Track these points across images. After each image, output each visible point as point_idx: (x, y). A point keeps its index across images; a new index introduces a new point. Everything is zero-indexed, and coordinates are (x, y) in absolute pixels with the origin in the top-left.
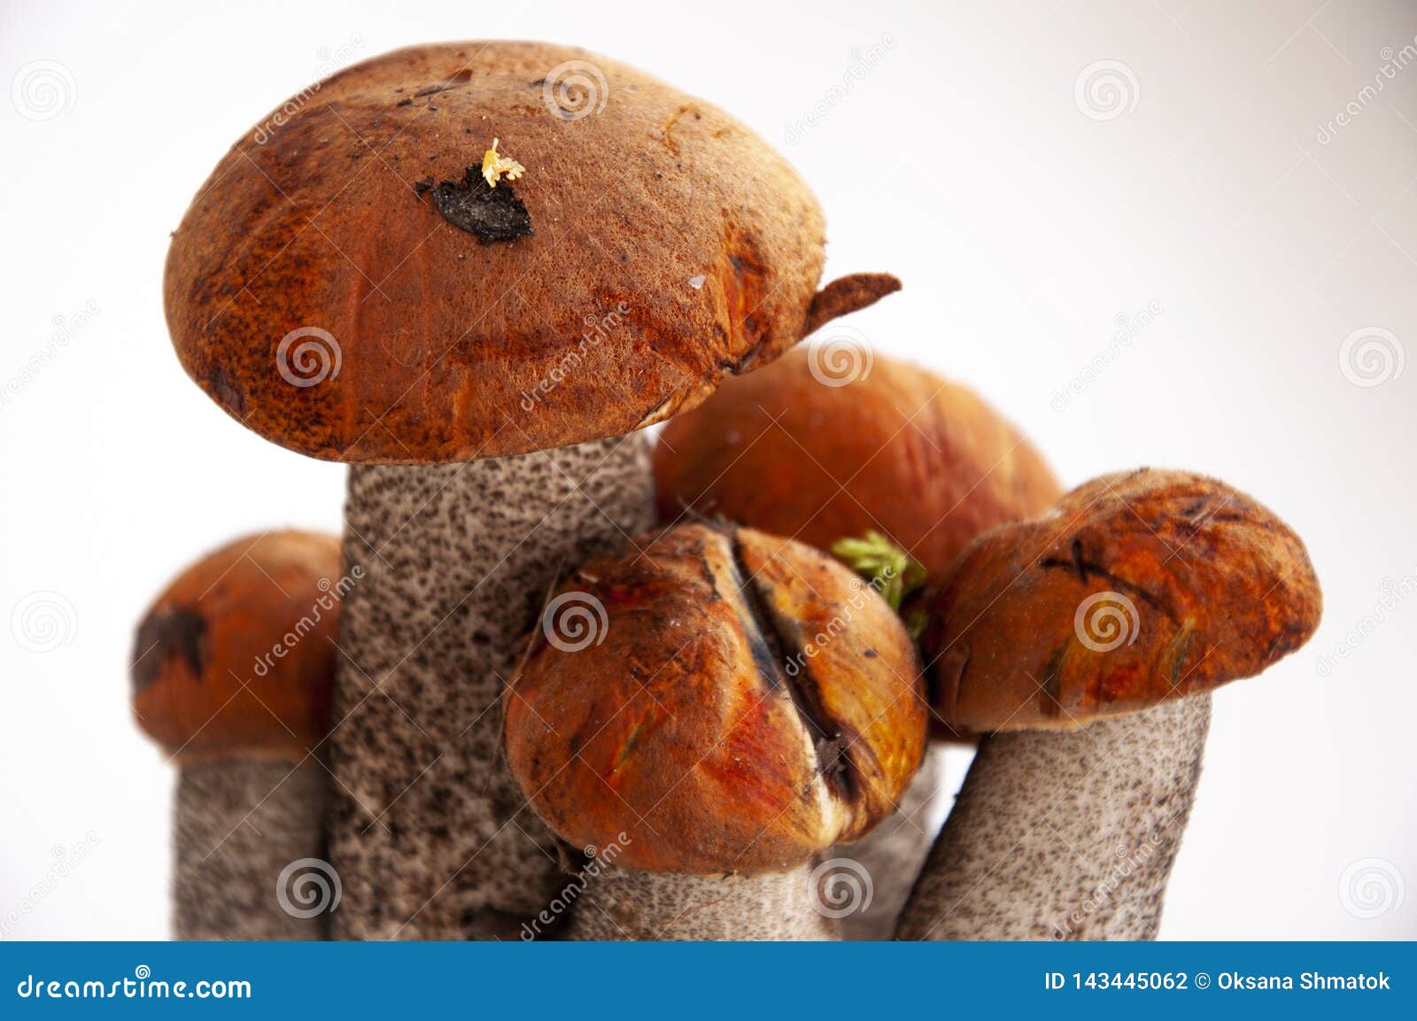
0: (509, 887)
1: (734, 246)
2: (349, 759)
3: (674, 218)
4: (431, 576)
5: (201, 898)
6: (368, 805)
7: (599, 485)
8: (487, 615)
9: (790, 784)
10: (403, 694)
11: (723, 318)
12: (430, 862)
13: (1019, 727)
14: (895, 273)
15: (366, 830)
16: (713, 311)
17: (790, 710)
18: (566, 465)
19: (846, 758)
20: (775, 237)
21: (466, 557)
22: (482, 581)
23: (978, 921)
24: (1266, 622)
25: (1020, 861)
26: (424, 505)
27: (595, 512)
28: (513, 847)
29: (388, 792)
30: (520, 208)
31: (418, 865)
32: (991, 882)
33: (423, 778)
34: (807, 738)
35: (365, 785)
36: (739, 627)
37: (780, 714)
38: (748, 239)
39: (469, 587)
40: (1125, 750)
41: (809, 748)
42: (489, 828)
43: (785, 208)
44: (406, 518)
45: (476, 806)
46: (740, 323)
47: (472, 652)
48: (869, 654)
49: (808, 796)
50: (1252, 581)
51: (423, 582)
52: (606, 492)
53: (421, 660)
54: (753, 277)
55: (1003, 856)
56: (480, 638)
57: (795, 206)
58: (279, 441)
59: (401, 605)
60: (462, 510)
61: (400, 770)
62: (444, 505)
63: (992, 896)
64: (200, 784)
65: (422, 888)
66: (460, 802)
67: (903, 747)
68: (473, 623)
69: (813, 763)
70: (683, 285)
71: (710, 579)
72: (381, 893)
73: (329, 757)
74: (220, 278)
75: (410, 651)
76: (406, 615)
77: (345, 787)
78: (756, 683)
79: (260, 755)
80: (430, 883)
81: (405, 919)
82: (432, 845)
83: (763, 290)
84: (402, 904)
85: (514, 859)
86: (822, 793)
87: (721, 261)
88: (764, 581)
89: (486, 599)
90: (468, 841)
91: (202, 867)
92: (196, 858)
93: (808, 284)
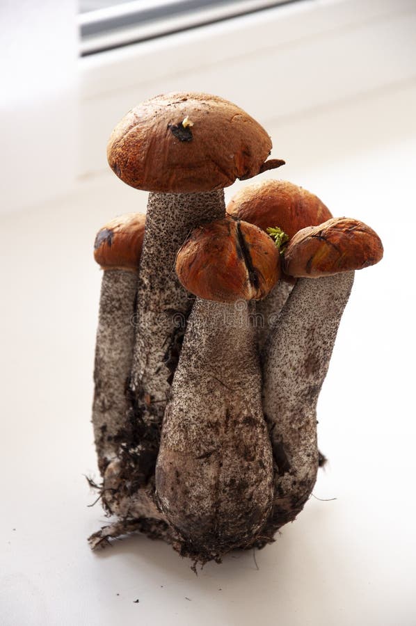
0: (177, 305)
1: (243, 149)
2: (142, 269)
3: (229, 140)
4: (165, 223)
5: (106, 305)
6: (146, 282)
7: (208, 206)
8: (177, 235)
9: (241, 281)
10: (156, 253)
11: (237, 166)
12: (160, 297)
13: (303, 276)
14: (284, 160)
15: (145, 288)
16: (235, 164)
17: (244, 264)
18: (200, 199)
19: (256, 277)
20: (254, 148)
21: (173, 220)
22: (177, 226)
23: (289, 325)
24: (364, 256)
25: (301, 310)
26: (165, 206)
27: (206, 212)
28: (179, 295)
29: (151, 278)
30: (191, 134)
31: (156, 297)
32: (294, 315)
33: (159, 275)
34: (247, 271)
35: (146, 276)
36: (234, 243)
37: (241, 264)
38: (247, 148)
39: (174, 228)
40: (328, 285)
41: (247, 273)
42: (174, 289)
43: (259, 141)
44: (160, 209)
45: (171, 284)
46: (242, 167)
47: (173, 244)
48: (266, 253)
49: (246, 285)
50: (361, 246)
51: (163, 225)
52: (209, 208)
53: (161, 245)
54: (247, 157)
55: (297, 309)
56: (175, 241)
57: (262, 141)
58: (128, 184)
59: (158, 231)
60: (173, 207)
61: (154, 273)
62: (170, 206)
63: (294, 319)
64: (109, 275)
65: (157, 304)
66: (167, 282)
67: (271, 277)
68: (174, 237)
69: (248, 277)
70: (228, 156)
71: (229, 231)
72: (147, 304)
73: (138, 269)
74: (119, 143)
75: (158, 242)
76: (159, 233)
77: (141, 277)
78: (236, 256)
79: (124, 269)
80: (159, 302)
81: (152, 311)
82: (160, 292)
83: (249, 161)
84: (152, 307)
85: (179, 298)
86: (249, 285)
87: (239, 152)
88: (243, 233)
89: (178, 231)
90: (168, 292)
91: (107, 296)
92: (107, 294)
93: (262, 160)
